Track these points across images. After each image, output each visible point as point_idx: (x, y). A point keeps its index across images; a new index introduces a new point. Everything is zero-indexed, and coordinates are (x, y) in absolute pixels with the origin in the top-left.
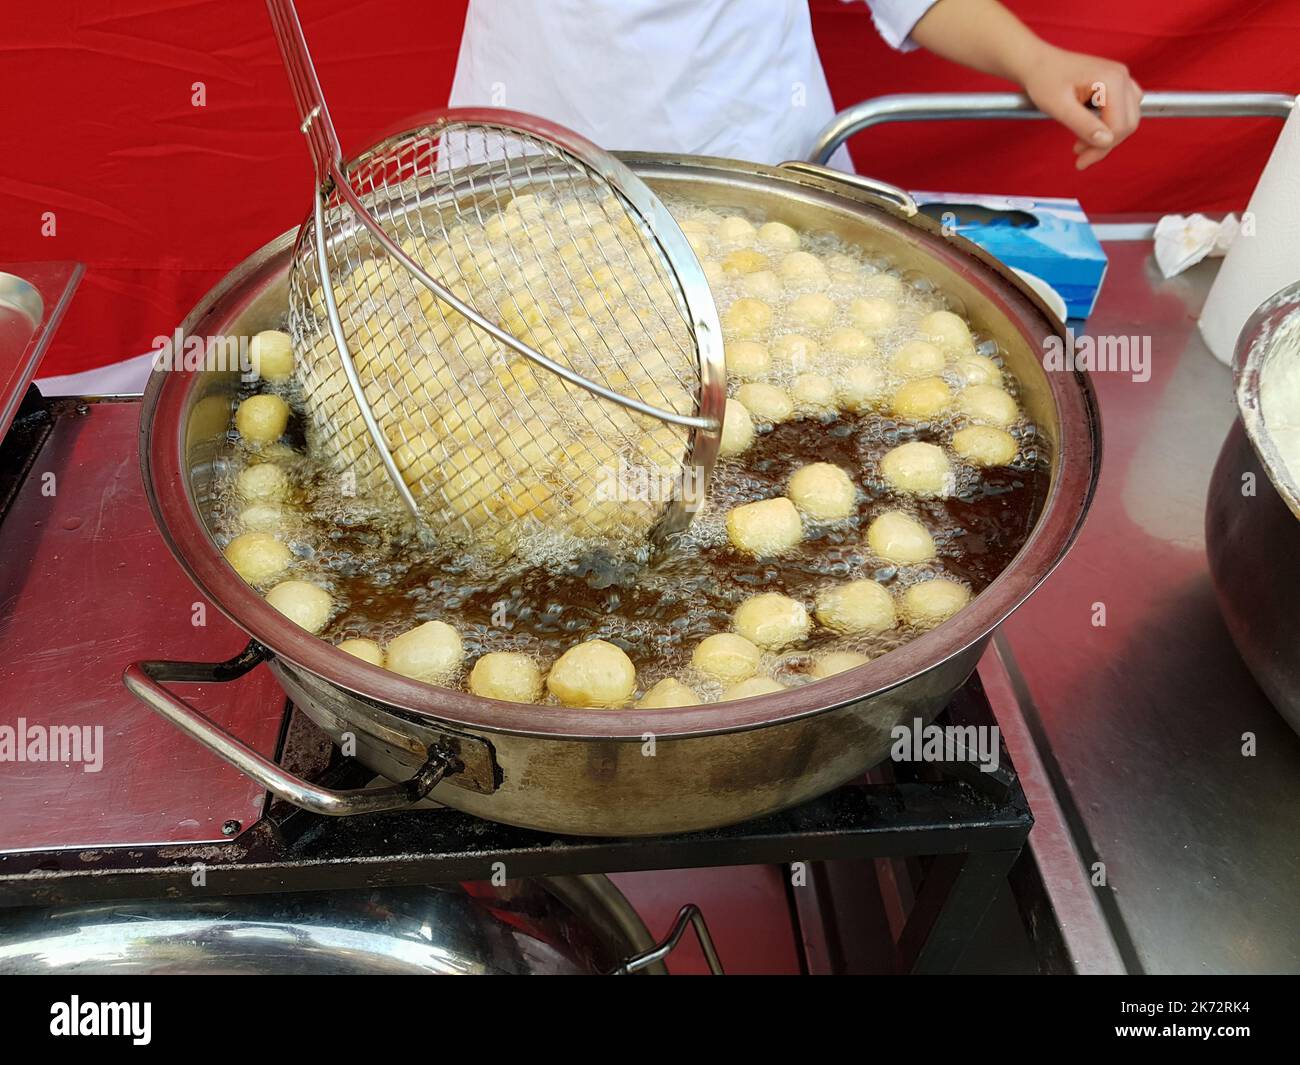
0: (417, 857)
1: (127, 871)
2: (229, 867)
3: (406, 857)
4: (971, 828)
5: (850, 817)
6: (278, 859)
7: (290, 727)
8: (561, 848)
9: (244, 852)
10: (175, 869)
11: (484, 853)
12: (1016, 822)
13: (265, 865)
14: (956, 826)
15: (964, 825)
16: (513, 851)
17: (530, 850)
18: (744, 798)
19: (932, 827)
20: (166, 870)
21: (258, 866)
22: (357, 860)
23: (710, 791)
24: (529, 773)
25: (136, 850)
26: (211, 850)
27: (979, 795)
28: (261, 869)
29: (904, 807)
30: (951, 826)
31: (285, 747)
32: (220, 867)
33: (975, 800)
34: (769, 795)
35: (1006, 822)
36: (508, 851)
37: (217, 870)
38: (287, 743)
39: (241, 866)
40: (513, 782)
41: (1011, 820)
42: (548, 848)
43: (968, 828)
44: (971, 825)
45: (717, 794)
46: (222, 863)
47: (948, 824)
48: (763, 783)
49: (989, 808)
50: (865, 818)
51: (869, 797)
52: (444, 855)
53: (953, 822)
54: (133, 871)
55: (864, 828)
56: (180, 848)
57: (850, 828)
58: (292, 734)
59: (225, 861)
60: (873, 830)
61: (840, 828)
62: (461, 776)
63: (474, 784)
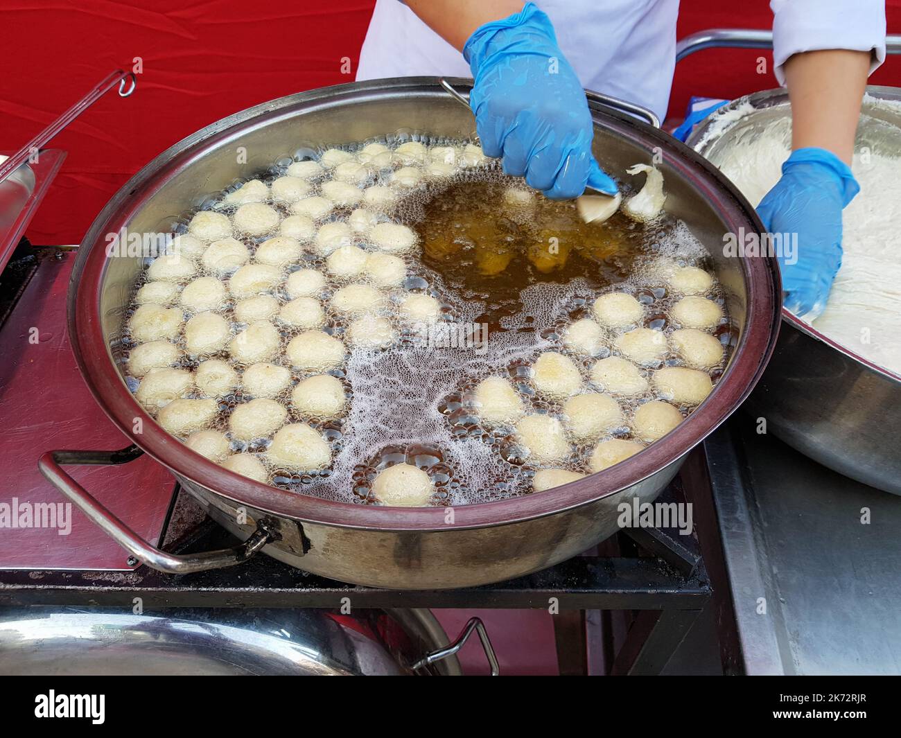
0: (260, 589)
1: (60, 587)
2: (130, 588)
3: (252, 589)
4: (665, 593)
5: (574, 580)
6: (164, 585)
7: (180, 491)
8: (362, 590)
9: (141, 579)
10: (93, 588)
11: (308, 590)
12: (698, 591)
13: (154, 589)
14: (653, 591)
15: (659, 591)
16: (328, 590)
17: (340, 590)
18: (487, 569)
19: (635, 591)
20: (87, 588)
21: (149, 589)
22: (218, 589)
23: (461, 564)
24: (328, 544)
25: (68, 572)
26: (119, 576)
27: (672, 570)
28: (151, 591)
29: (615, 575)
30: (649, 591)
31: (176, 505)
32: (123, 588)
33: (669, 573)
34: (507, 568)
35: (692, 591)
36: (324, 590)
37: (122, 590)
38: (177, 502)
39: (138, 589)
40: (318, 550)
41: (695, 589)
42: (353, 589)
43: (661, 593)
44: (664, 591)
45: (467, 566)
46: (125, 586)
47: (647, 589)
48: (502, 560)
49: (679, 579)
50: (585, 581)
51: (589, 566)
52: (280, 590)
53: (651, 588)
54: (64, 587)
55: (585, 589)
56: (98, 573)
57: (574, 589)
58: (181, 495)
59: (128, 585)
60: (590, 590)
61: (567, 587)
62: (280, 543)
63: (290, 549)
